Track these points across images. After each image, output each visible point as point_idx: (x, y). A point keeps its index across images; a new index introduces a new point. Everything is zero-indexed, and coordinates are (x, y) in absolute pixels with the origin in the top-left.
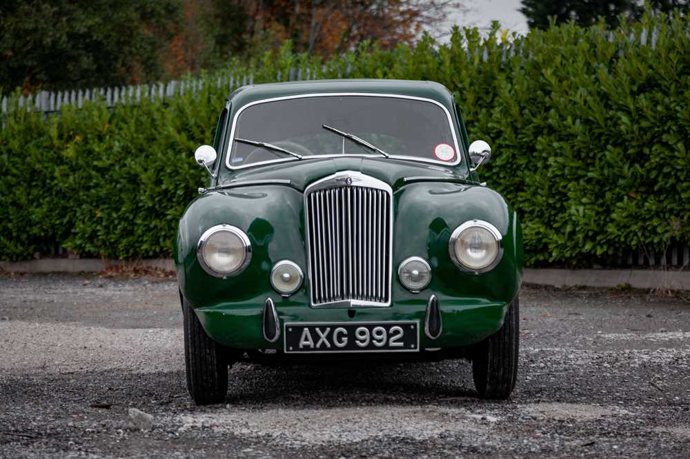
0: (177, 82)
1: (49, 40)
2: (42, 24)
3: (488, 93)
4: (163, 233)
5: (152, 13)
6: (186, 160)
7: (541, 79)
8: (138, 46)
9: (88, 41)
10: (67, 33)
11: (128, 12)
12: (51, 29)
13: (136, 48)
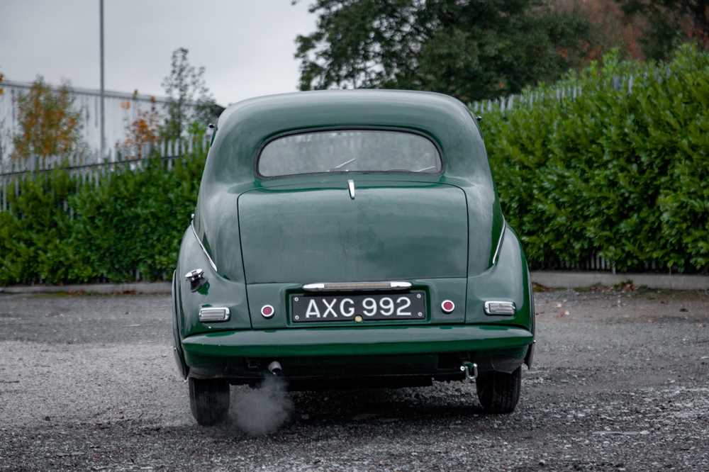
1: (462, 64)
2: (455, 50)
5: (563, 34)
8: (547, 65)
9: (499, 63)
10: (479, 56)
11: (537, 34)
12: (464, 53)
13: (545, 67)
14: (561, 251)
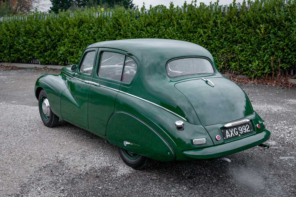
0: (3, 17)
3: (100, 24)
4: (3, 56)
6: (10, 38)
7: (118, 22)
14: (23, 58)
